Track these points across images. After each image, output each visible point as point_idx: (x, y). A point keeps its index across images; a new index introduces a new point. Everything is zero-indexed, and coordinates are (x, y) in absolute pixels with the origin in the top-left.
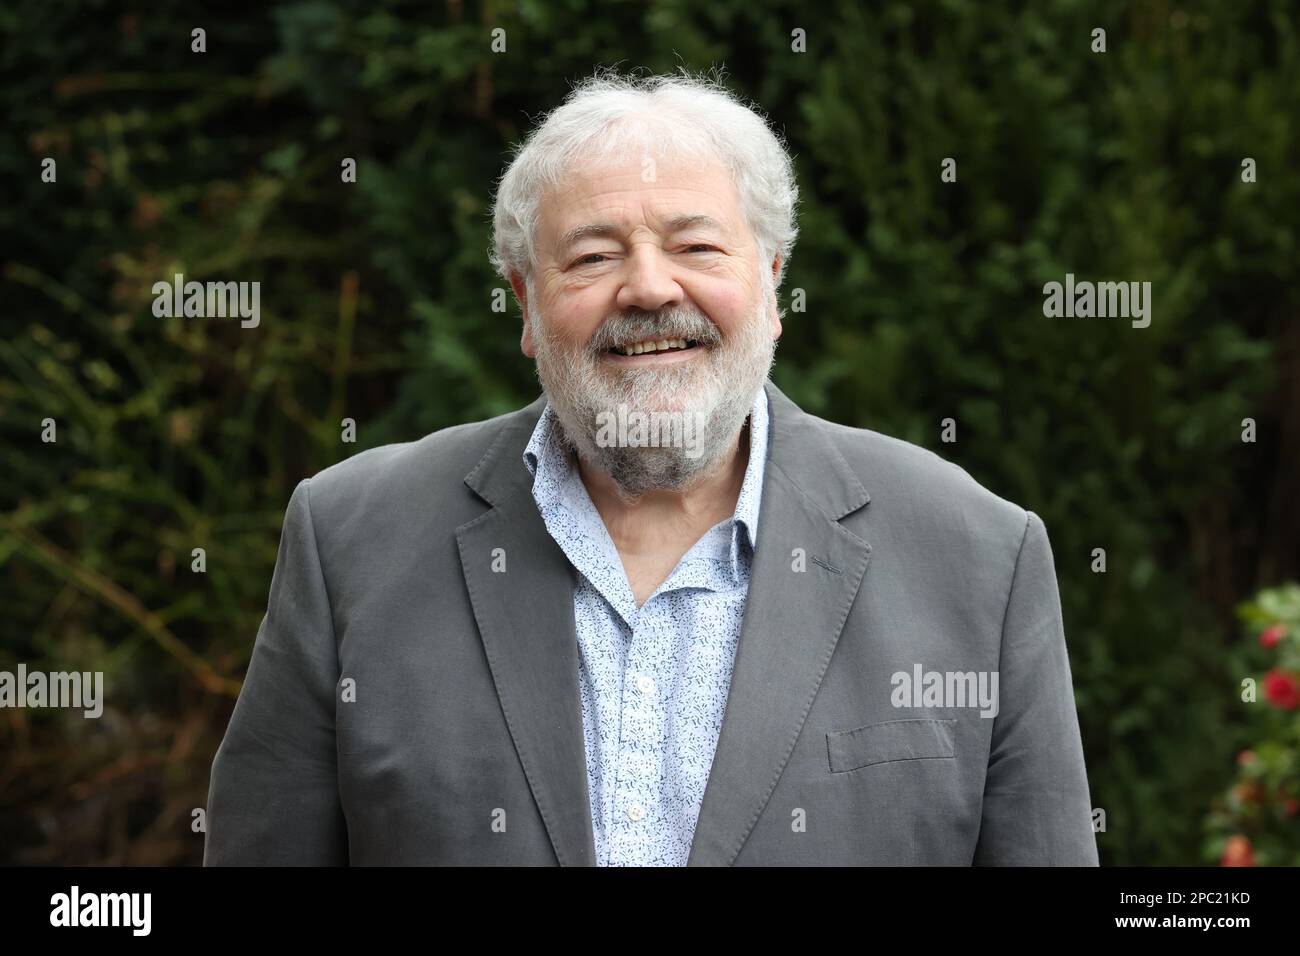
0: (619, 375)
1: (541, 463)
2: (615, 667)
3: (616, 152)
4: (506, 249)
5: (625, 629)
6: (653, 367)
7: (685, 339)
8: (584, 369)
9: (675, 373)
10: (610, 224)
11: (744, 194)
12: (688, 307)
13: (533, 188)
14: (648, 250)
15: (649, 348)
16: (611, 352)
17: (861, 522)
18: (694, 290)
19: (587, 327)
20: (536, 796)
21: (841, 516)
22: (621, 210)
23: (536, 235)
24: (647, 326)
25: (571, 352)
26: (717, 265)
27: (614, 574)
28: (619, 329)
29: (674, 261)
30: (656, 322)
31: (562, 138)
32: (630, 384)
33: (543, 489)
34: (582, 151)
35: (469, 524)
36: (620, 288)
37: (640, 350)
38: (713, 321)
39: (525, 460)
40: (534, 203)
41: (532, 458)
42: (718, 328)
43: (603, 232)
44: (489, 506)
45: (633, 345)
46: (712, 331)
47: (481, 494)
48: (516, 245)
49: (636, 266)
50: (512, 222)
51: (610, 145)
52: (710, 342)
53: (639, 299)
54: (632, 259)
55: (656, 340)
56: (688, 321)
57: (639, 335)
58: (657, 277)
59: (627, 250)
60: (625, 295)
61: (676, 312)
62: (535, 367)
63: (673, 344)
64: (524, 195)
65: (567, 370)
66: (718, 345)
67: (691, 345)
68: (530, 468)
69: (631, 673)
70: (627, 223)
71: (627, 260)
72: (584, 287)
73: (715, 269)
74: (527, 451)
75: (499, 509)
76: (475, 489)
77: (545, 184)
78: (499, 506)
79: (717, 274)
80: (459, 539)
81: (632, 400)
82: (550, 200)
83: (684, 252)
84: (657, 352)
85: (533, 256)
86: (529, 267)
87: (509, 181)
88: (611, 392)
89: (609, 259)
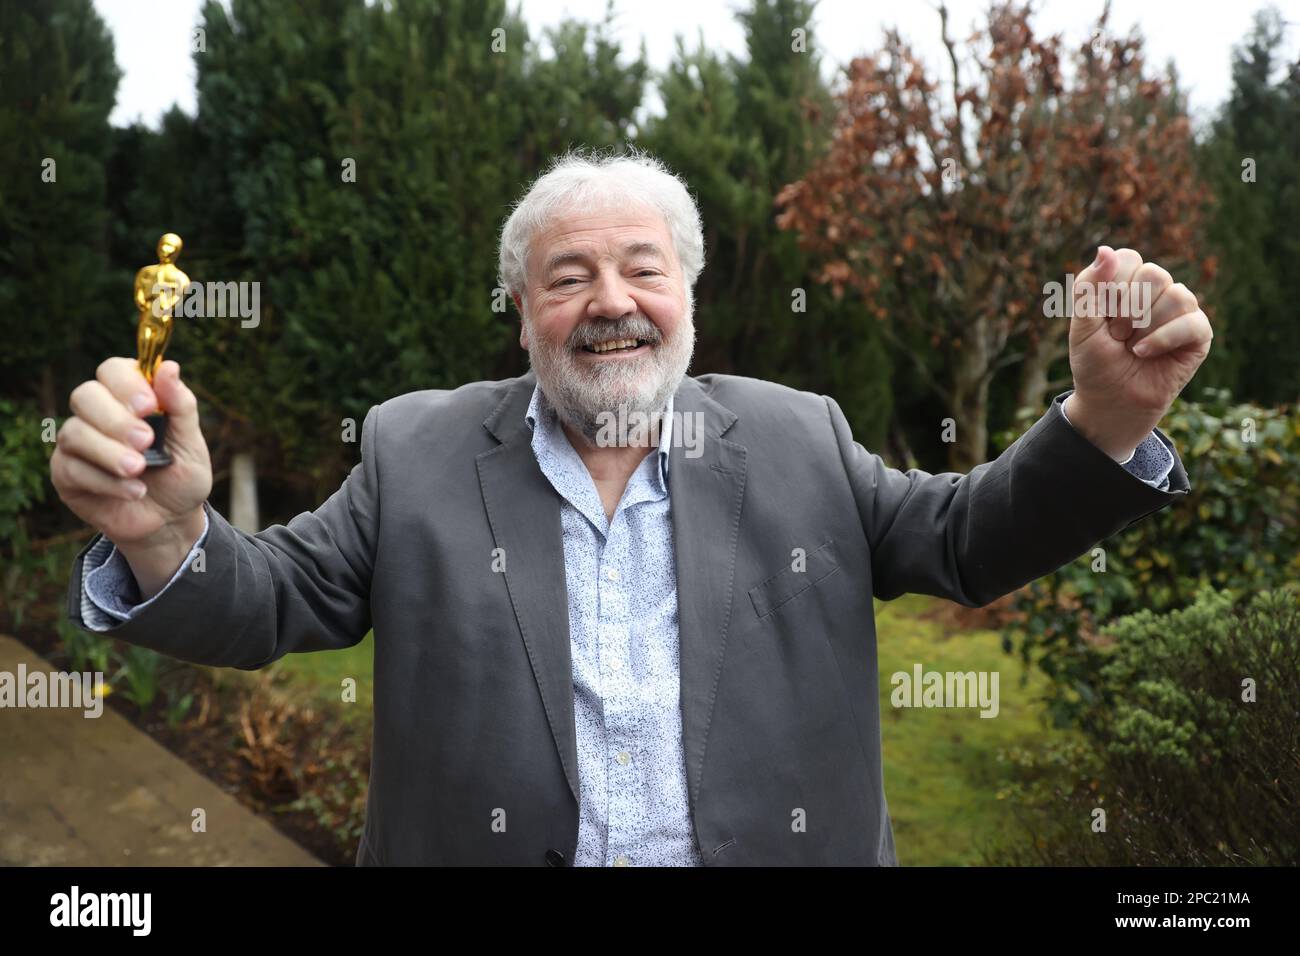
0: (590, 367)
1: (537, 423)
2: (594, 562)
3: (585, 203)
4: (508, 275)
5: (601, 538)
6: (615, 361)
7: (637, 340)
8: (564, 360)
9: (631, 365)
10: (581, 252)
11: (675, 235)
12: (639, 315)
13: (525, 230)
14: (610, 274)
15: (612, 346)
16: (583, 350)
17: (733, 434)
18: (644, 303)
19: (566, 332)
20: (533, 663)
21: (721, 433)
22: (589, 243)
23: (528, 264)
24: (610, 330)
25: (554, 349)
26: (660, 285)
27: (589, 495)
28: (588, 334)
29: (628, 282)
30: (617, 327)
31: (545, 194)
32: (597, 374)
33: (539, 442)
34: (560, 202)
35: (485, 454)
36: (588, 303)
37: (605, 348)
38: (656, 325)
39: (527, 422)
40: (526, 242)
41: (531, 420)
42: (660, 331)
43: (575, 259)
44: (499, 443)
45: (600, 344)
46: (656, 334)
47: (495, 435)
48: (514, 271)
49: (602, 286)
50: (511, 257)
51: (580, 198)
52: (654, 341)
53: (605, 311)
54: (598, 281)
55: (617, 339)
56: (639, 326)
57: (605, 336)
58: (619, 295)
59: (594, 274)
60: (593, 307)
61: (631, 320)
62: (528, 357)
63: (629, 343)
64: (519, 237)
65: (551, 361)
66: (659, 344)
67: (641, 343)
68: (530, 426)
69: (604, 568)
70: (594, 252)
71: (595, 282)
72: (562, 302)
73: (658, 288)
74: (528, 415)
75: (507, 445)
76: (491, 430)
77: (533, 228)
78: (507, 442)
79: (659, 292)
80: (478, 464)
81: (600, 385)
82: (537, 239)
83: (635, 276)
84: (618, 350)
85: (526, 281)
86: (524, 287)
87: (509, 229)
88: (584, 379)
89: (581, 282)
